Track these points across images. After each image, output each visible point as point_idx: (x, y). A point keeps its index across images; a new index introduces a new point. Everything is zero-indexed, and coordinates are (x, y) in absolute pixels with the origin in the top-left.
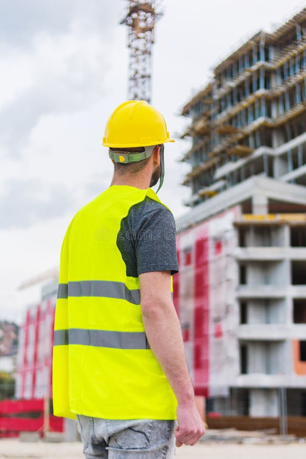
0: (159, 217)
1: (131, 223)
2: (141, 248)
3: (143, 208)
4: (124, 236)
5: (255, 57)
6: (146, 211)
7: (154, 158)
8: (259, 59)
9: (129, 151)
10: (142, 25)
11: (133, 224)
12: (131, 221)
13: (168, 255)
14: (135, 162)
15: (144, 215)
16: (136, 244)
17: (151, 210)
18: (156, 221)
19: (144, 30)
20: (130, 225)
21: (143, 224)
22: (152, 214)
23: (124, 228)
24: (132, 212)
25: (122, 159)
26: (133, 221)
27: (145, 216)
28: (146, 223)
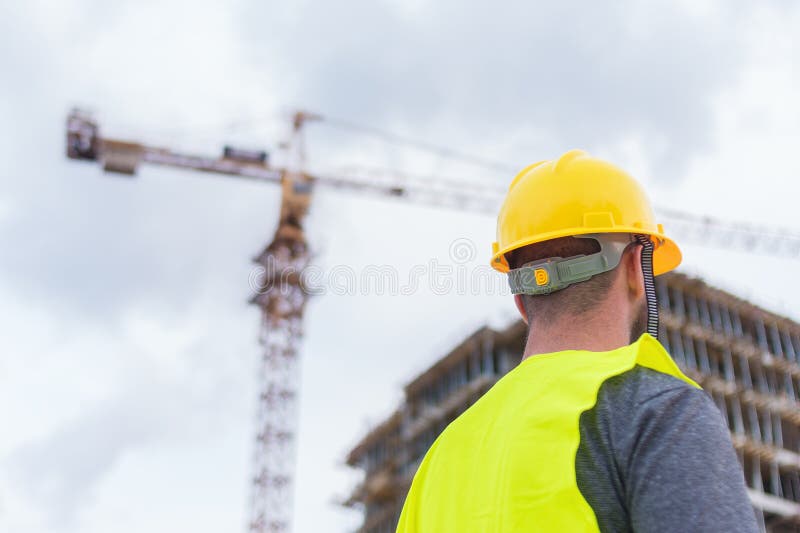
0: (687, 409)
1: (607, 429)
2: (648, 498)
3: (635, 388)
4: (591, 467)
5: (475, 367)
6: (646, 393)
7: (628, 275)
8: (482, 369)
9: (558, 255)
10: (284, 307)
11: (613, 430)
12: (606, 422)
13: (729, 514)
14: (577, 284)
15: (642, 403)
16: (629, 488)
17: (658, 390)
18: (681, 419)
19: (287, 316)
20: (604, 433)
21: (642, 428)
22: (666, 397)
23: (589, 444)
24: (605, 398)
25: (541, 276)
26: (612, 423)
27: (646, 406)
28: (653, 423)
